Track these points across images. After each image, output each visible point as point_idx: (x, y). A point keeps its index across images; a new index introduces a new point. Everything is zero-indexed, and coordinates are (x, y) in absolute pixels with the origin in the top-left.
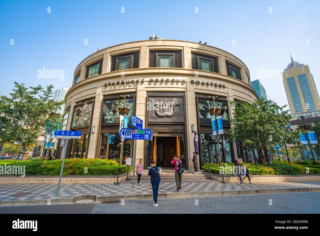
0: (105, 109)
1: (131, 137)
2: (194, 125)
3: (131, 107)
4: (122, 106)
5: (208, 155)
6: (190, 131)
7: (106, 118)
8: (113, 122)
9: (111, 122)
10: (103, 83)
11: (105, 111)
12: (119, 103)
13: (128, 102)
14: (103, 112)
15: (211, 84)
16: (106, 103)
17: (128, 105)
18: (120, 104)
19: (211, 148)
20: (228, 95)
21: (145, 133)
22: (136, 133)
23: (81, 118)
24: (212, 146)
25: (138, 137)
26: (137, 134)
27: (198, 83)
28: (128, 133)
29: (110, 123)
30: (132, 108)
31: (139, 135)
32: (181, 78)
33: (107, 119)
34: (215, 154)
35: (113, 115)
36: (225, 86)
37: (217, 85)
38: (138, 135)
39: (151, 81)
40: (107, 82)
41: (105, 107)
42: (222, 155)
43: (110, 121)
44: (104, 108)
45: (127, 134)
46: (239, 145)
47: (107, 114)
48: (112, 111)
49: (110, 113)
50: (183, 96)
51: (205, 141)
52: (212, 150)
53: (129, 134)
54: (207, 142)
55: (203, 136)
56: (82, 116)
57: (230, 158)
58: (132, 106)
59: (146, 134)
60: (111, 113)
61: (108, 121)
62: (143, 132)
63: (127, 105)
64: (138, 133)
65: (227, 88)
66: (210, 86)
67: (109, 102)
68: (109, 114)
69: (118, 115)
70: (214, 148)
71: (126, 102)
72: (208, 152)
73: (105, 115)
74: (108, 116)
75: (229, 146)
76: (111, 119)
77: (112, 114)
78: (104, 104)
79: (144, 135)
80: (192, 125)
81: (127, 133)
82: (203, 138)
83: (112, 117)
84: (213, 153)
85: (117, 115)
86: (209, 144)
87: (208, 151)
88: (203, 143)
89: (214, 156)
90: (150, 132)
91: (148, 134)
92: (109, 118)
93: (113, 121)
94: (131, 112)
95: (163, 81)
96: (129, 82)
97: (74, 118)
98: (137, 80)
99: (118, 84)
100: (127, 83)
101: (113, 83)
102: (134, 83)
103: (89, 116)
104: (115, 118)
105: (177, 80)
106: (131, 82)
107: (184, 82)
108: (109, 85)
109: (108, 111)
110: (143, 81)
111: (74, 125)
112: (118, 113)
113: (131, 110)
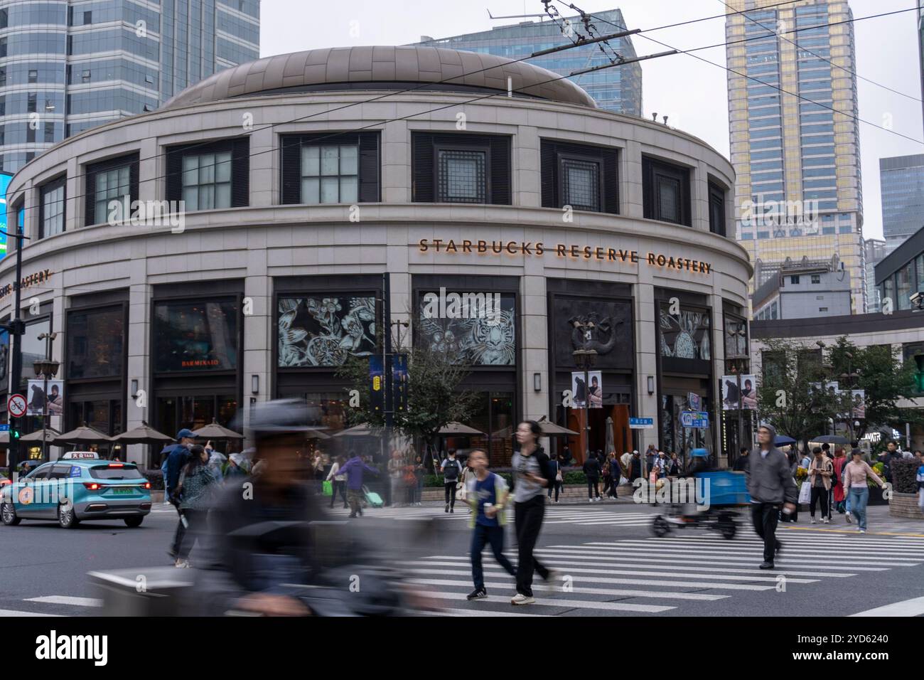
0: (427, 322)
2: (653, 375)
3: (510, 323)
6: (645, 391)
7: (433, 347)
8: (459, 363)
9: (451, 362)
10: (416, 236)
11: (428, 328)
14: (421, 329)
15: (686, 262)
20: (713, 291)
27: (661, 261)
30: (513, 326)
32: (628, 247)
33: (438, 352)
35: (456, 341)
36: (711, 265)
37: (696, 266)
39: (561, 251)
40: (430, 236)
43: (447, 358)
46: (724, 422)
47: (437, 338)
48: (451, 329)
49: (446, 336)
50: (629, 298)
56: (326, 333)
58: (512, 319)
60: (449, 334)
61: (442, 357)
65: (715, 271)
66: (685, 268)
68: (444, 338)
69: (470, 342)
73: (431, 339)
74: (438, 344)
76: (449, 354)
77: (451, 338)
80: (649, 377)
83: (452, 346)
85: (467, 341)
92: (443, 348)
93: (456, 359)
94: (511, 337)
95: (590, 253)
96: (501, 248)
97: (286, 336)
98: (523, 244)
99: (467, 246)
100: (494, 247)
101: (452, 241)
102: (516, 252)
103: (365, 337)
104: (463, 351)
105: (621, 251)
106: (508, 248)
107: (634, 258)
108: (438, 246)
109: (438, 329)
110: (540, 250)
111: (289, 357)
112: (471, 337)
113: (508, 332)
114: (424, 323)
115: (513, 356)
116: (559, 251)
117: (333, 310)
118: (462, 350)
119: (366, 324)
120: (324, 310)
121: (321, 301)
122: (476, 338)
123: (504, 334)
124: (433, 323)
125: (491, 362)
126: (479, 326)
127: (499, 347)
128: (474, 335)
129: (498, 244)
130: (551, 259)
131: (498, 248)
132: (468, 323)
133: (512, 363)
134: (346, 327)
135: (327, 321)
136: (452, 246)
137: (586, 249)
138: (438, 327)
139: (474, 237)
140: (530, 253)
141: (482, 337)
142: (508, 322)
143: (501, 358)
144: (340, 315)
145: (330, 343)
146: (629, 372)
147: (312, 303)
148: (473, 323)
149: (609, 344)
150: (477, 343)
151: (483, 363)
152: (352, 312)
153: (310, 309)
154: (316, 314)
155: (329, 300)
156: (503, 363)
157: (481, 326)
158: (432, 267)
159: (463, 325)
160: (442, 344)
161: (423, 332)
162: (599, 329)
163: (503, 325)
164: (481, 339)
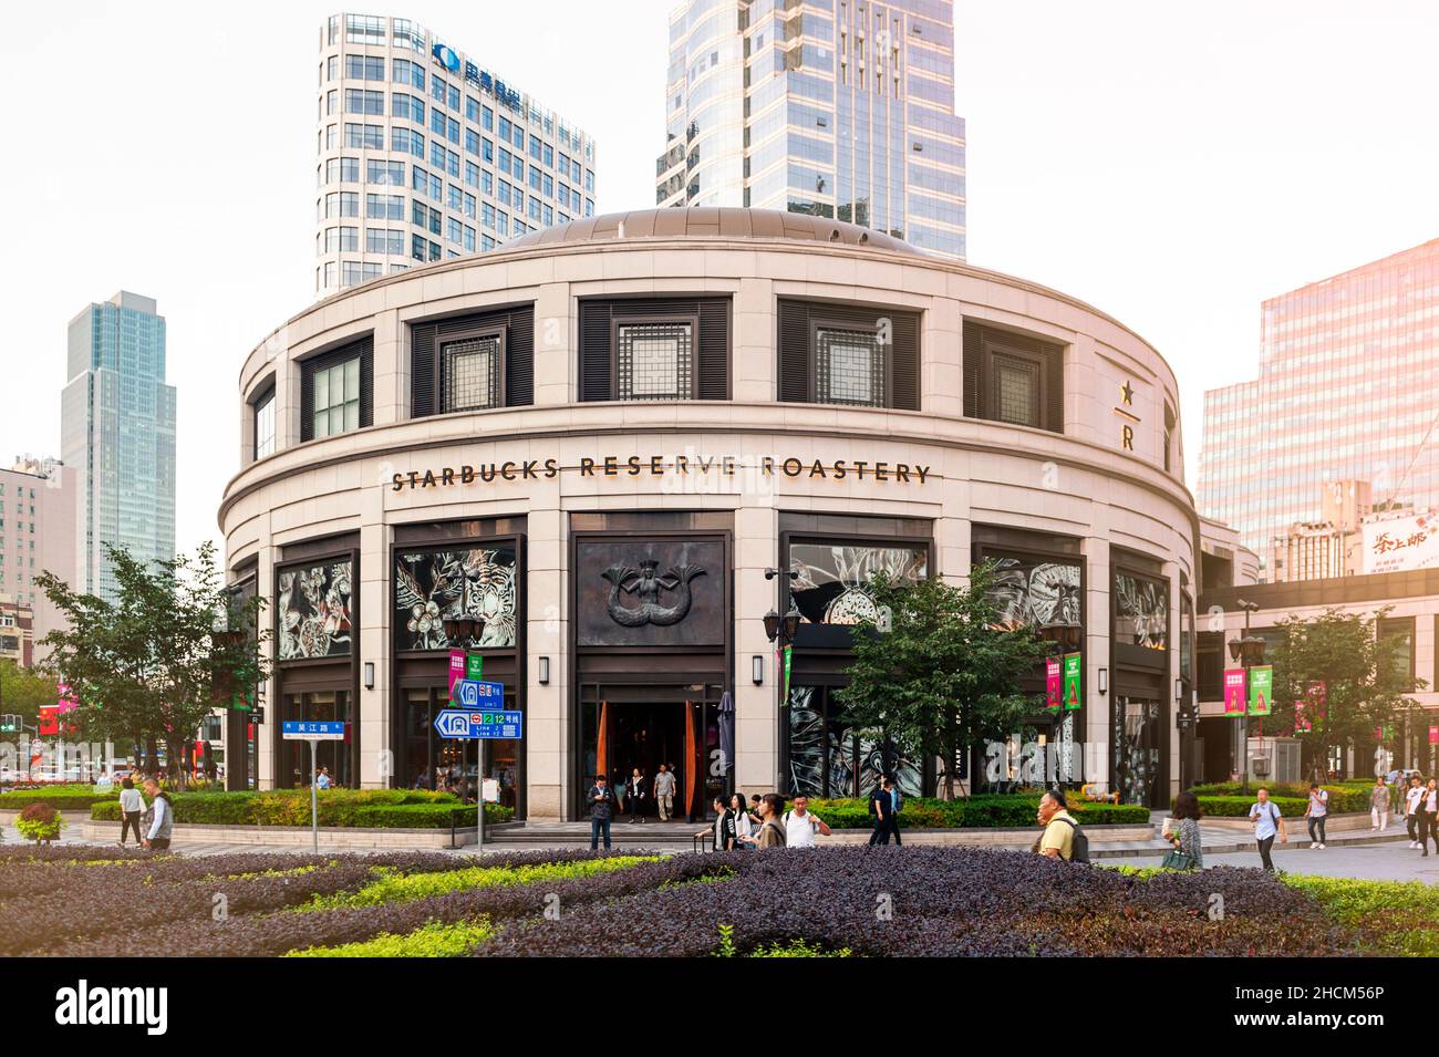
0: (405, 590)
1: (466, 733)
2: (766, 655)
3: (510, 585)
5: (818, 770)
6: (748, 679)
7: (412, 626)
8: (444, 646)
9: (434, 645)
11: (407, 599)
12: (460, 565)
13: (494, 561)
14: (399, 601)
15: (856, 466)
16: (405, 562)
17: (497, 574)
19: (835, 742)
20: (941, 511)
21: (506, 720)
22: (480, 723)
23: (314, 620)
24: (839, 738)
25: (486, 731)
27: (792, 468)
28: (459, 723)
29: (430, 646)
30: (513, 588)
31: (489, 728)
32: (718, 450)
33: (418, 632)
34: (850, 766)
35: (440, 615)
36: (927, 469)
37: (885, 471)
38: (486, 726)
40: (404, 467)
41: (404, 580)
43: (429, 640)
44: (399, 586)
45: (457, 725)
47: (417, 612)
48: (435, 598)
49: (428, 609)
50: (722, 533)
51: (812, 715)
52: (837, 749)
53: (461, 725)
54: (820, 721)
55: (805, 695)
56: (315, 615)
57: (917, 779)
58: (512, 579)
59: (507, 723)
60: (431, 605)
61: (422, 639)
62: (500, 719)
63: (493, 575)
65: (942, 477)
66: (852, 477)
67: (418, 558)
68: (425, 612)
70: (849, 744)
71: (488, 561)
72: (821, 759)
73: (408, 614)
74: (419, 621)
76: (432, 634)
77: (435, 611)
78: (399, 570)
79: (501, 726)
80: (754, 658)
81: (455, 721)
82: (805, 705)
83: (435, 623)
84: (842, 762)
86: (827, 727)
87: (820, 754)
88: (802, 725)
89: (844, 771)
90: (516, 719)
91: (511, 724)
92: (424, 626)
93: (441, 640)
94: (511, 605)
95: (638, 467)
96: (493, 473)
97: (284, 620)
98: (525, 463)
99: (448, 476)
100: (483, 474)
101: (429, 472)
102: (514, 477)
103: (344, 617)
105: (699, 458)
106: (504, 472)
107: (730, 468)
108: (413, 482)
109: (419, 599)
110: (552, 470)
111: (287, 650)
113: (507, 598)
114: (402, 592)
115: (513, 633)
116: (584, 468)
117: (319, 583)
119: (344, 598)
120: (312, 584)
121: (310, 572)
123: (502, 601)
124: (413, 591)
125: (485, 643)
126: (469, 591)
127: (494, 621)
129: (488, 469)
130: (574, 482)
131: (489, 475)
133: (512, 643)
134: (329, 605)
135: (314, 598)
136: (430, 479)
137: (630, 460)
138: (418, 596)
140: (535, 477)
141: (473, 607)
142: (507, 583)
143: (496, 636)
144: (325, 588)
145: (318, 626)
147: (303, 576)
152: (333, 584)
153: (302, 584)
154: (306, 589)
155: (315, 570)
156: (500, 644)
157: (473, 591)
159: (449, 591)
160: (423, 621)
161: (400, 605)
162: (658, 584)
163: (500, 587)
164: (472, 611)
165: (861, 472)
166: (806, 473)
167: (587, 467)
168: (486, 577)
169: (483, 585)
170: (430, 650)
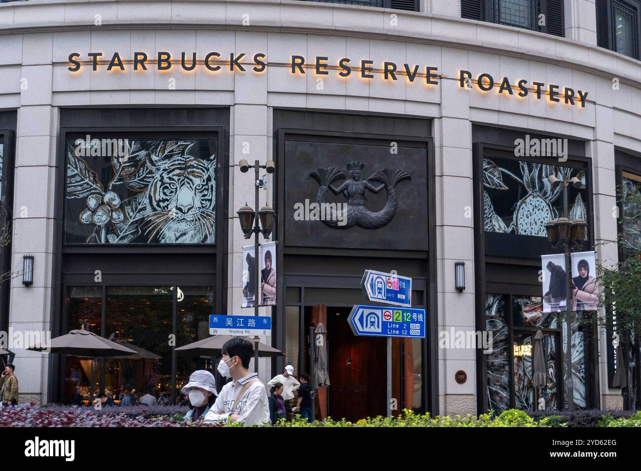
0: (78, 178)
1: (380, 330)
2: (465, 262)
3: (209, 179)
4: (162, 168)
6: (449, 286)
7: (85, 217)
8: (126, 241)
9: (113, 240)
10: (62, 48)
11: (80, 188)
12: (149, 155)
13: (190, 153)
14: (69, 190)
15: (536, 87)
18: (154, 158)
21: (412, 318)
22: (391, 320)
25: (396, 329)
26: (393, 323)
27: (485, 83)
28: (373, 320)
29: (107, 241)
30: (213, 182)
31: (397, 326)
32: (422, 59)
33: (93, 224)
35: (122, 207)
36: (586, 94)
37: (557, 94)
38: (396, 323)
40: (83, 47)
41: (76, 168)
42: (554, 380)
43: (107, 234)
44: (69, 173)
45: (371, 322)
47: (92, 202)
48: (115, 189)
49: (106, 200)
50: (424, 141)
53: (374, 322)
54: (506, 329)
55: (493, 303)
58: (212, 172)
59: (413, 321)
60: (111, 197)
61: (98, 233)
62: (407, 317)
63: (189, 167)
64: (395, 321)
65: (594, 103)
66: (531, 96)
68: (103, 203)
69: (144, 209)
71: (183, 153)
72: (507, 368)
73: (82, 205)
74: (94, 212)
75: (582, 343)
76: (111, 228)
77: (115, 203)
79: (408, 324)
80: (457, 264)
81: (369, 318)
82: (494, 313)
83: (115, 215)
84: (524, 371)
85: (139, 207)
86: (513, 335)
87: (506, 362)
89: (526, 380)
90: (421, 318)
91: (417, 322)
92: (101, 218)
93: (122, 234)
94: (210, 200)
95: (349, 70)
96: (194, 62)
98: (232, 55)
99: (139, 61)
100: (183, 62)
101: (116, 55)
102: (218, 68)
104: (132, 223)
105: (406, 66)
106: (206, 63)
107: (431, 76)
108: (95, 64)
109: (95, 189)
110: (260, 64)
112: (147, 201)
113: (205, 192)
114: (73, 181)
115: (212, 230)
116: (294, 65)
118: (131, 220)
122: (155, 203)
123: (199, 195)
124: (87, 180)
125: (177, 239)
126: (159, 184)
127: (189, 216)
128: (150, 197)
129: (189, 57)
130: (281, 79)
131: (189, 63)
132: (142, 180)
133: (211, 240)
136: (115, 61)
137: (341, 62)
138: (94, 186)
139: (151, 47)
140: (242, 69)
141: (164, 201)
142: (205, 177)
143: (192, 232)
146: (423, 256)
148: (151, 180)
149: (383, 211)
150: (154, 210)
151: (163, 241)
156: (195, 241)
157: (163, 183)
158: (88, 94)
159: (134, 182)
160: (100, 213)
161: (70, 194)
162: (366, 187)
163: (197, 181)
164: (162, 204)
165: (539, 92)
166: (497, 89)
167: (297, 64)
168: (180, 169)
169: (176, 178)
170: (108, 245)
